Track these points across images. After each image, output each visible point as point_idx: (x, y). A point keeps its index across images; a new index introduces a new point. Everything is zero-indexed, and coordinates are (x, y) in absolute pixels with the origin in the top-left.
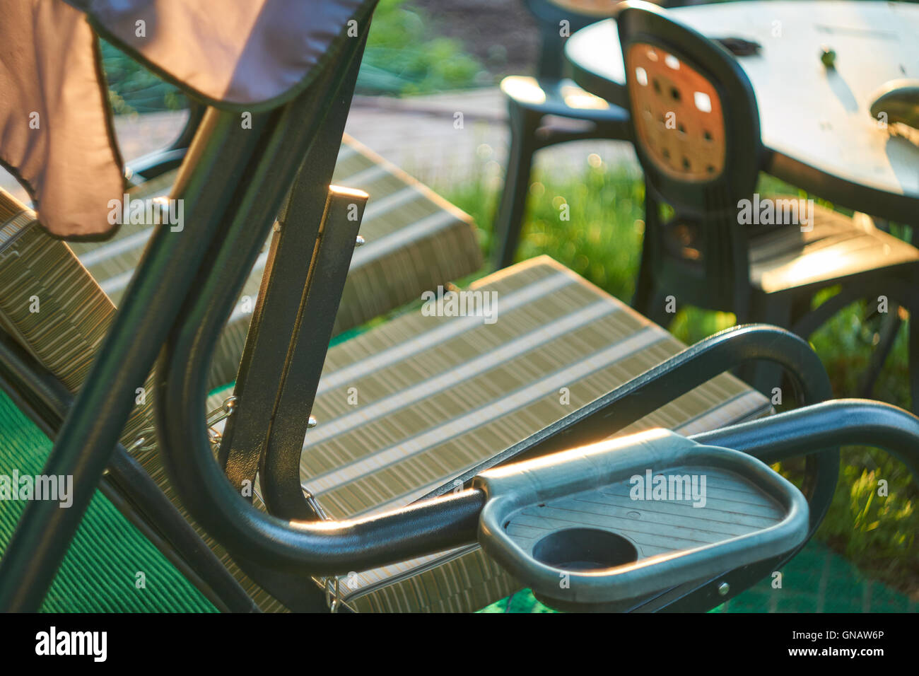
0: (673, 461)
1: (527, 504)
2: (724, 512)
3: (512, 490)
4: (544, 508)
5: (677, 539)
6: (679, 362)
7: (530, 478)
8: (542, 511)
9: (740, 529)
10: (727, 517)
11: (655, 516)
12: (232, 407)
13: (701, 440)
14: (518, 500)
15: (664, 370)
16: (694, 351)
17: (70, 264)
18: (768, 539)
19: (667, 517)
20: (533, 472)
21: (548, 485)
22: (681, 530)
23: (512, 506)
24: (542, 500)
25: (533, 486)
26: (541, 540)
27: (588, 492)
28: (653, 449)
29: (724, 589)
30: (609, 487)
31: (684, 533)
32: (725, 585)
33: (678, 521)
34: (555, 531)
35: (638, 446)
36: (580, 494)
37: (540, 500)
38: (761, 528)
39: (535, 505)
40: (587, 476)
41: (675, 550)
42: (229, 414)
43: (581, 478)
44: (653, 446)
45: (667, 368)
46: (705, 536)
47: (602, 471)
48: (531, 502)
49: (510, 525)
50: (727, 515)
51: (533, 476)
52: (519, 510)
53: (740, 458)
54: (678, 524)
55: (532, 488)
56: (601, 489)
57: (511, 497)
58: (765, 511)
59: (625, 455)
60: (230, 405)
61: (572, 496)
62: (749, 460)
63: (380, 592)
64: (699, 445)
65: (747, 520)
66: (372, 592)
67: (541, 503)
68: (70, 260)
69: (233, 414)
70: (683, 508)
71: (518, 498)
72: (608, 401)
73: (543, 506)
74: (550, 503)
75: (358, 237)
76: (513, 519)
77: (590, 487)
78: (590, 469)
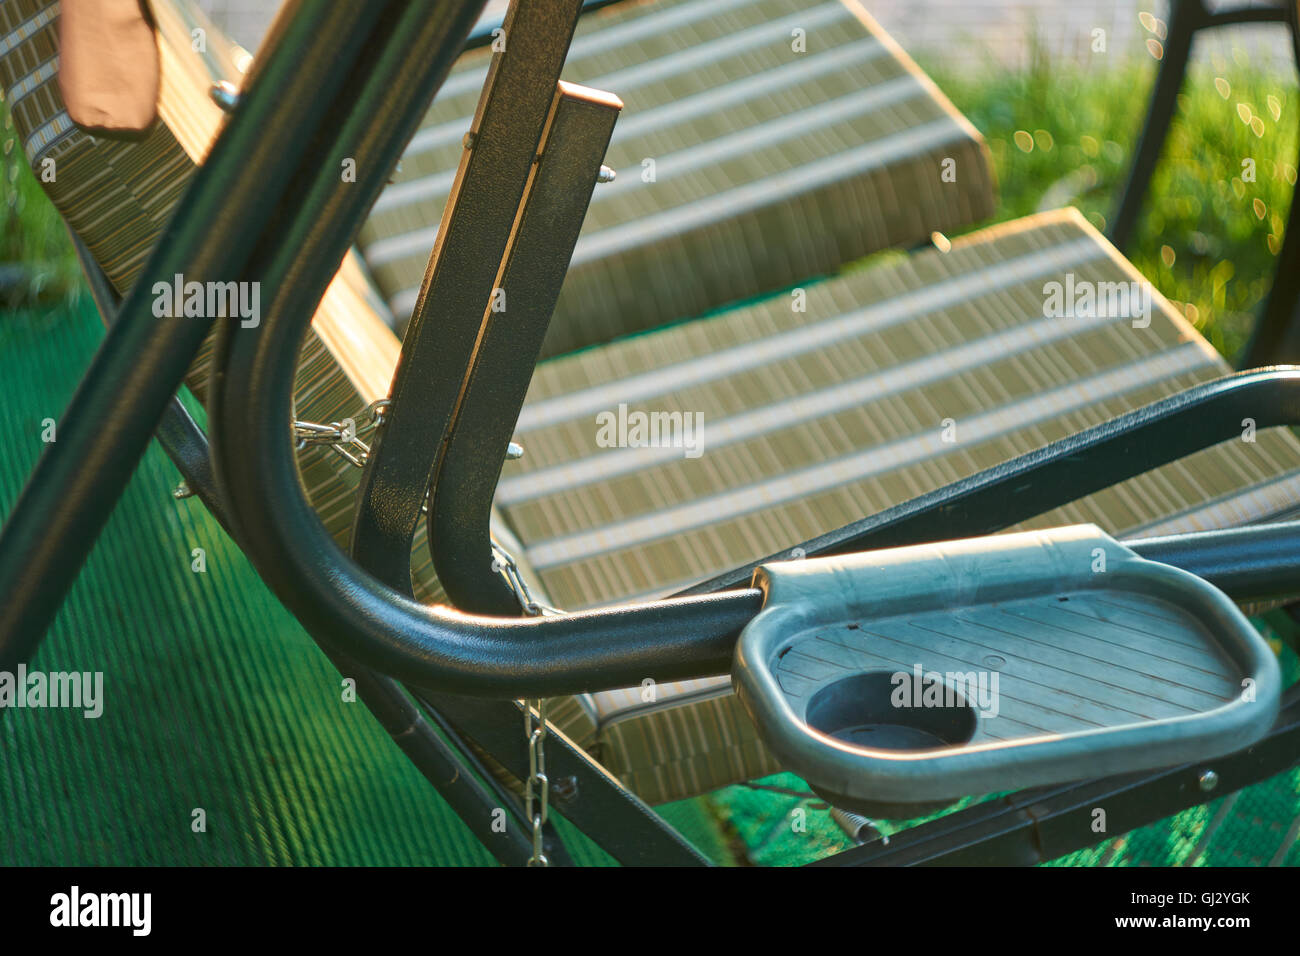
0: (1090, 579)
1: (829, 622)
2: (1144, 675)
3: (804, 598)
4: (856, 631)
5: (1049, 710)
6: (1152, 415)
7: (841, 582)
8: (849, 637)
9: (1160, 706)
10: (1143, 685)
11: (1029, 667)
12: (382, 415)
13: (1143, 551)
14: (813, 614)
15: (1126, 426)
16: (1183, 399)
17: (178, 163)
18: (1191, 731)
19: (1048, 671)
20: (848, 573)
21: (870, 596)
22: (1062, 697)
23: (800, 623)
24: (856, 619)
25: (842, 596)
26: (831, 685)
27: (934, 615)
28: (1058, 556)
29: (1209, 781)
30: (972, 609)
31: (1065, 704)
32: (1210, 775)
33: (1064, 680)
34: (857, 672)
35: (1036, 548)
36: (920, 616)
37: (851, 619)
38: (1194, 711)
39: (843, 624)
40: (936, 589)
41: (1040, 730)
42: (376, 424)
43: (925, 591)
44: (1060, 552)
45: (1132, 423)
46: (1096, 713)
47: (963, 583)
48: (836, 621)
49: (790, 653)
50: (1148, 681)
51: (845, 579)
52: (813, 630)
53: (1197, 587)
54: (1060, 686)
55: (842, 598)
56: (958, 612)
57: (801, 609)
58: (1210, 683)
59: (1008, 561)
60: (380, 410)
61: (908, 618)
62: (1209, 595)
63: (660, 716)
64: (1138, 559)
65: (1177, 694)
66: (647, 714)
67: (853, 623)
68: (180, 156)
69: (382, 425)
70: (1079, 659)
71: (814, 611)
72: (1024, 466)
73: (855, 627)
74: (869, 624)
75: (603, 168)
76: (796, 644)
77: (940, 607)
78: (944, 578)
